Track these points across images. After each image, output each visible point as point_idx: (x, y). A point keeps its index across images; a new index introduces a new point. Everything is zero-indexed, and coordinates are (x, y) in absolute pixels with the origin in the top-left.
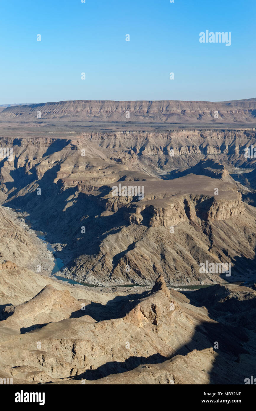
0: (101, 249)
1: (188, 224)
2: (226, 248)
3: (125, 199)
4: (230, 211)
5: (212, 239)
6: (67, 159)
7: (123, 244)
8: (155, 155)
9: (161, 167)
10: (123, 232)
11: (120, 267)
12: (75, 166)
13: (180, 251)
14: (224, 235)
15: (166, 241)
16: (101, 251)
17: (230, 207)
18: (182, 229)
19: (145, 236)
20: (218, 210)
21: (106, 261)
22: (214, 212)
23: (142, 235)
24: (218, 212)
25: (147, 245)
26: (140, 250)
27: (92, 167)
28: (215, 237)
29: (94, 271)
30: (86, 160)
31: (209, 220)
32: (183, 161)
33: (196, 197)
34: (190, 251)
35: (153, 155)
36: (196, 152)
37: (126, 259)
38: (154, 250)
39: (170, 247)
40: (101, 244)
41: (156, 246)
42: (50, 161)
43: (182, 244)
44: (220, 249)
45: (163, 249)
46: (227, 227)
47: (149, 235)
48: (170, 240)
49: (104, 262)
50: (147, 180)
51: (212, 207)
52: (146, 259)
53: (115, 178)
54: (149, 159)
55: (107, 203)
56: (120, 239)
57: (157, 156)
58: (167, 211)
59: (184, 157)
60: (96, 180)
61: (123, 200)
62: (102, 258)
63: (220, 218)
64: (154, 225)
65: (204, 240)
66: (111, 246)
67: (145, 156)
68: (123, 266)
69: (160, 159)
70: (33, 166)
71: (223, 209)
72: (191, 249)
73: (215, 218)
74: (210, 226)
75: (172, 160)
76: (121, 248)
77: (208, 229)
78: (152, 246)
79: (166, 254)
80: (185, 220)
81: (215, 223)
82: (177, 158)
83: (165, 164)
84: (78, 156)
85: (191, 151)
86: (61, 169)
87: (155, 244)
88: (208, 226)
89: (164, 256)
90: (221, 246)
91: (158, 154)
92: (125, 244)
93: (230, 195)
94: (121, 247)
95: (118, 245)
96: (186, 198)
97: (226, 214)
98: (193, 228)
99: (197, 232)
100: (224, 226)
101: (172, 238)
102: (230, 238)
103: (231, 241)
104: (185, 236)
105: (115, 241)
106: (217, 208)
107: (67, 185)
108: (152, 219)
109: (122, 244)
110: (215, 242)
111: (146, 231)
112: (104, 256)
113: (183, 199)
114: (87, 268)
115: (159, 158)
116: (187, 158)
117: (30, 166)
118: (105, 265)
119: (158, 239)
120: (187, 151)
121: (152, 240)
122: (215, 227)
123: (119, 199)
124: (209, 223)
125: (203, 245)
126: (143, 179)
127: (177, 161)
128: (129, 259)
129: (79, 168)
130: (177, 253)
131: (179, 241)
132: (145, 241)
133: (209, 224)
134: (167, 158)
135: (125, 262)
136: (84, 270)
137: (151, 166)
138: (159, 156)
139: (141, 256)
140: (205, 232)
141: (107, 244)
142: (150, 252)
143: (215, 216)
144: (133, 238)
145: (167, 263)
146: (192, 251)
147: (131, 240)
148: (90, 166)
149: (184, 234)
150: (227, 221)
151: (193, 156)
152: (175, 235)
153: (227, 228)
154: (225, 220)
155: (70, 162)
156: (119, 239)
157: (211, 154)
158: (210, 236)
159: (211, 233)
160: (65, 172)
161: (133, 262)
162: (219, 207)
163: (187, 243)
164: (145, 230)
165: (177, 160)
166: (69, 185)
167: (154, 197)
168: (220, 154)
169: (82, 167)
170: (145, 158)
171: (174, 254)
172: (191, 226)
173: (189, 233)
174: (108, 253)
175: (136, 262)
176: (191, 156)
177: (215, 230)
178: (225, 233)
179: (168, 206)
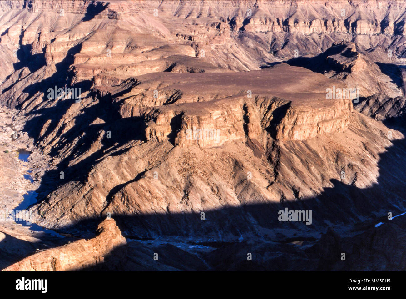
0: (89, 178)
1: (244, 145)
2: (298, 185)
3: (153, 101)
4: (318, 125)
5: (277, 171)
6: (95, 34)
7: (127, 171)
8: (266, 33)
9: (275, 53)
10: (132, 152)
11: (114, 208)
12: (107, 46)
13: (217, 188)
14: (301, 163)
15: (198, 170)
16: (89, 182)
17: (317, 119)
18: (230, 152)
19: (165, 161)
20: (295, 123)
21: (93, 198)
22: (289, 127)
23: (160, 160)
24: (295, 127)
25: (164, 176)
26: (149, 182)
27: (136, 47)
28: (285, 167)
29: (73, 213)
30: (128, 36)
31: (278, 140)
32: (315, 44)
33: (265, 101)
34: (236, 187)
35: (263, 32)
36: (337, 30)
37: (123, 195)
38: (174, 183)
39: (202, 180)
40: (93, 171)
41: (178, 177)
42: (71, 36)
43: (225, 176)
44: (287, 187)
45: (190, 182)
46: (308, 151)
47: (172, 160)
48: (205, 169)
49: (90, 199)
50: (207, 71)
51: (285, 118)
52: (156, 198)
53: (159, 67)
54: (256, 38)
55: (123, 106)
56: (124, 163)
57: (271, 34)
58: (205, 122)
59: (316, 37)
60: (125, 68)
61: (149, 101)
62: (89, 192)
63: (298, 136)
64: (182, 143)
65: (264, 171)
66: (107, 175)
67: (250, 33)
68: (118, 207)
69: (274, 39)
70: (44, 44)
71: (304, 123)
72: (238, 185)
73: (289, 136)
74: (279, 148)
75: (295, 41)
76: (123, 179)
77: (274, 154)
78: (173, 178)
79: (191, 191)
80: (239, 137)
81: (288, 145)
82: (304, 39)
83: (283, 48)
84: (114, 29)
85: (330, 27)
86: (82, 49)
87: (178, 173)
88: (276, 149)
89: (188, 193)
90: (290, 181)
91: (272, 31)
92: (131, 173)
93: (322, 100)
94: (123, 176)
95: (118, 173)
96: (247, 103)
97: (309, 131)
98: (250, 151)
99: (256, 158)
100: (303, 151)
101: (209, 166)
102: (309, 169)
103: (310, 175)
104: (231, 163)
105: (115, 166)
106: (293, 119)
107: (82, 75)
108: (179, 133)
109: (125, 171)
110: (281, 176)
111: (168, 153)
112: (92, 189)
113: (241, 102)
114: (63, 208)
115: (274, 37)
116: (322, 39)
117: (39, 44)
118: (90, 204)
119: (185, 166)
120: (322, 27)
121: (174, 167)
122: (287, 151)
123: (142, 100)
124: (277, 144)
125: (259, 179)
126: (201, 70)
127: (303, 44)
128: (128, 197)
129: (114, 49)
130: (212, 190)
131: (220, 171)
132: (163, 168)
133: (277, 146)
134: (288, 38)
135: (121, 200)
136: (58, 210)
137: (257, 49)
138: (274, 34)
139: (149, 192)
140: (270, 158)
141: (101, 171)
142: (167, 187)
143: (289, 134)
144: (147, 163)
145: (190, 204)
146: (238, 188)
147: (141, 166)
148: (132, 45)
149: (231, 160)
150: (309, 143)
151: (331, 37)
152: (215, 161)
153: (308, 154)
154: (306, 141)
155: (100, 39)
156: (122, 165)
157: (363, 34)
158: (277, 167)
159: (279, 160)
160: (88, 55)
161: (133, 200)
162: (297, 119)
163: (232, 175)
164: (168, 151)
165: (304, 42)
166: (85, 75)
167: (198, 98)
168: (378, 35)
169: (120, 47)
170: (249, 36)
171: (204, 191)
172: (248, 148)
173: (241, 158)
174: (98, 186)
175: (138, 200)
176: (329, 36)
177: (285, 156)
178: (302, 160)
179: (208, 112)
